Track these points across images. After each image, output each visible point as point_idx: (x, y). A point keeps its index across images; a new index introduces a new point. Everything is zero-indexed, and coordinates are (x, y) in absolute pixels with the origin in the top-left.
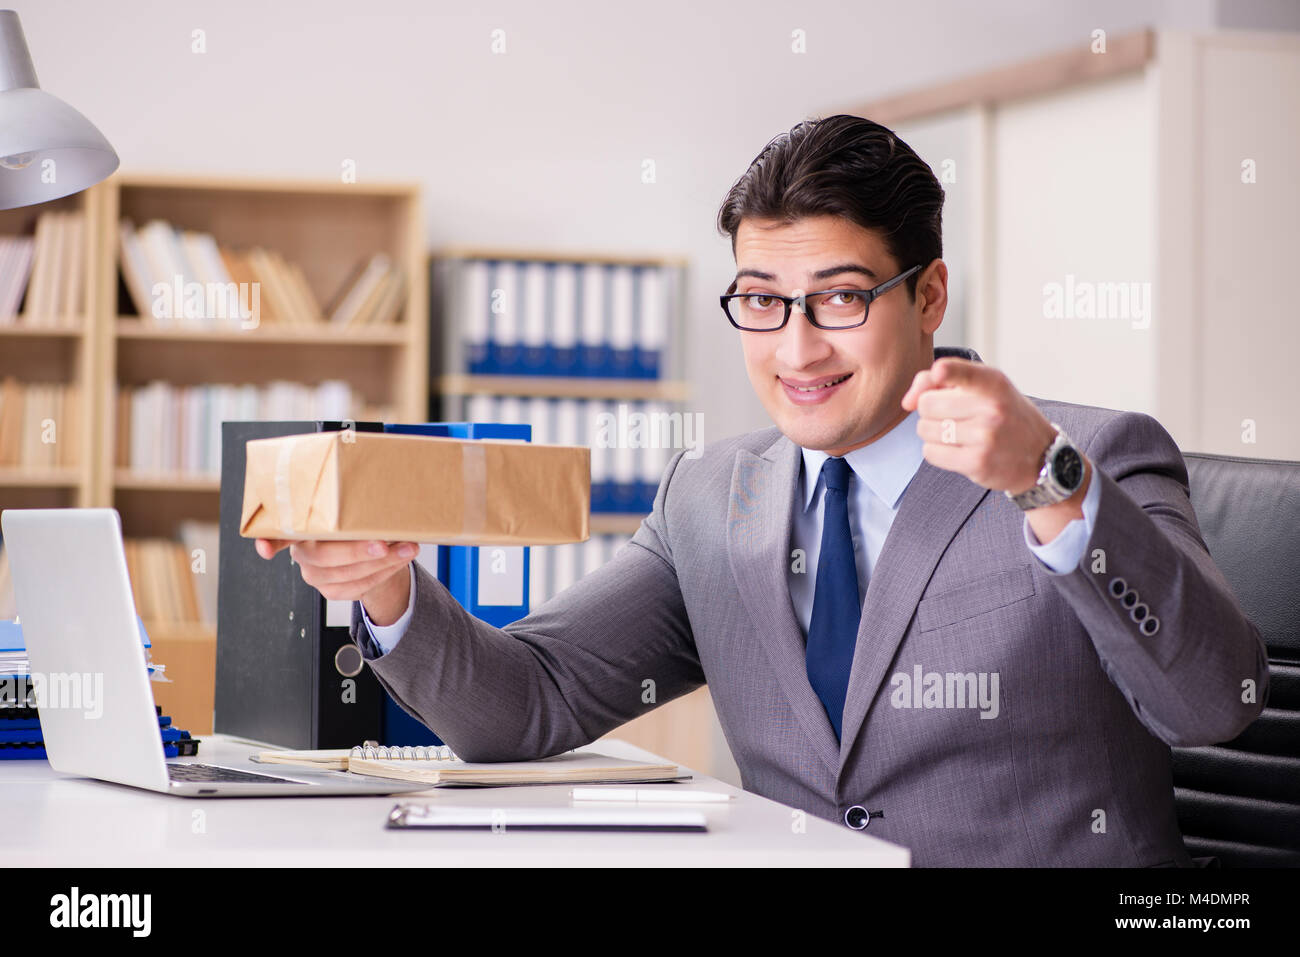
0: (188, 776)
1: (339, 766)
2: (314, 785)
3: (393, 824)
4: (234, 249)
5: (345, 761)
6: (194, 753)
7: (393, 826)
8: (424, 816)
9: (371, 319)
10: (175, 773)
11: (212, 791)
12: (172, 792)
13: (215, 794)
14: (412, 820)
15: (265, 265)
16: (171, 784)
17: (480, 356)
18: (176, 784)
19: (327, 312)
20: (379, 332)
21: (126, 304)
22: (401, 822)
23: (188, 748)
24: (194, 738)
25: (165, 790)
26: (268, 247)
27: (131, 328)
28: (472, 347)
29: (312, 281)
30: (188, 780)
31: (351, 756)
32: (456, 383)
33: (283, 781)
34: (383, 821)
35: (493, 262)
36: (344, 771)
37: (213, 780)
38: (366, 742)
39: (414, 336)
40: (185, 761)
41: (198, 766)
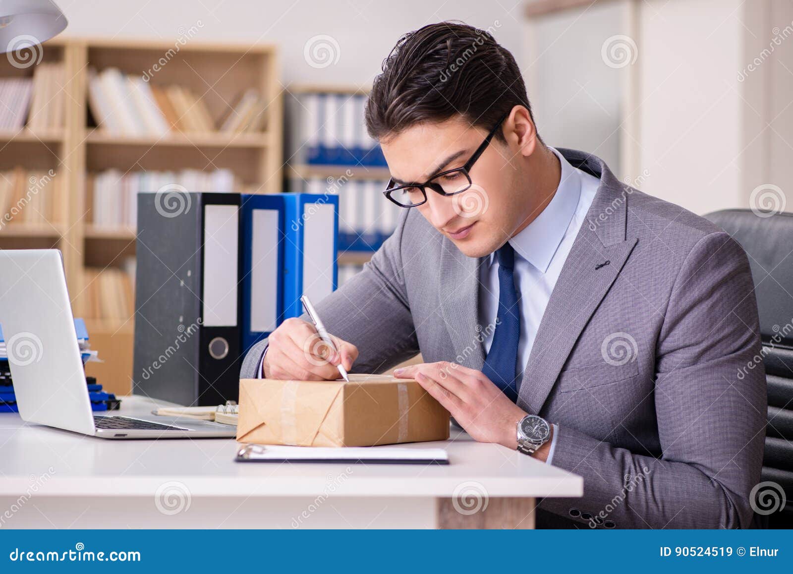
0: (109, 425)
1: (209, 418)
2: (192, 431)
3: (240, 458)
4: (159, 85)
5: (213, 414)
6: (118, 408)
7: (241, 460)
8: (261, 453)
9: (246, 131)
10: (100, 423)
11: (124, 435)
12: (97, 435)
13: (126, 437)
14: (253, 456)
15: (180, 98)
16: (96, 431)
17: (315, 154)
18: (100, 430)
19: (218, 125)
20: (250, 139)
21: (91, 121)
22: (246, 457)
23: (114, 405)
24: (118, 398)
25: (93, 435)
26: (181, 84)
27: (95, 136)
28: (311, 149)
29: (209, 105)
30: (109, 428)
31: (217, 411)
32: (299, 171)
33: (171, 428)
34: (235, 456)
35: (322, 95)
36: (213, 421)
37: (125, 428)
38: (228, 402)
39: (272, 141)
40: (110, 414)
41: (118, 418)
